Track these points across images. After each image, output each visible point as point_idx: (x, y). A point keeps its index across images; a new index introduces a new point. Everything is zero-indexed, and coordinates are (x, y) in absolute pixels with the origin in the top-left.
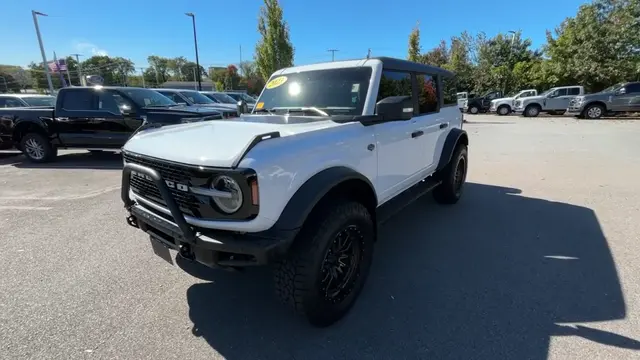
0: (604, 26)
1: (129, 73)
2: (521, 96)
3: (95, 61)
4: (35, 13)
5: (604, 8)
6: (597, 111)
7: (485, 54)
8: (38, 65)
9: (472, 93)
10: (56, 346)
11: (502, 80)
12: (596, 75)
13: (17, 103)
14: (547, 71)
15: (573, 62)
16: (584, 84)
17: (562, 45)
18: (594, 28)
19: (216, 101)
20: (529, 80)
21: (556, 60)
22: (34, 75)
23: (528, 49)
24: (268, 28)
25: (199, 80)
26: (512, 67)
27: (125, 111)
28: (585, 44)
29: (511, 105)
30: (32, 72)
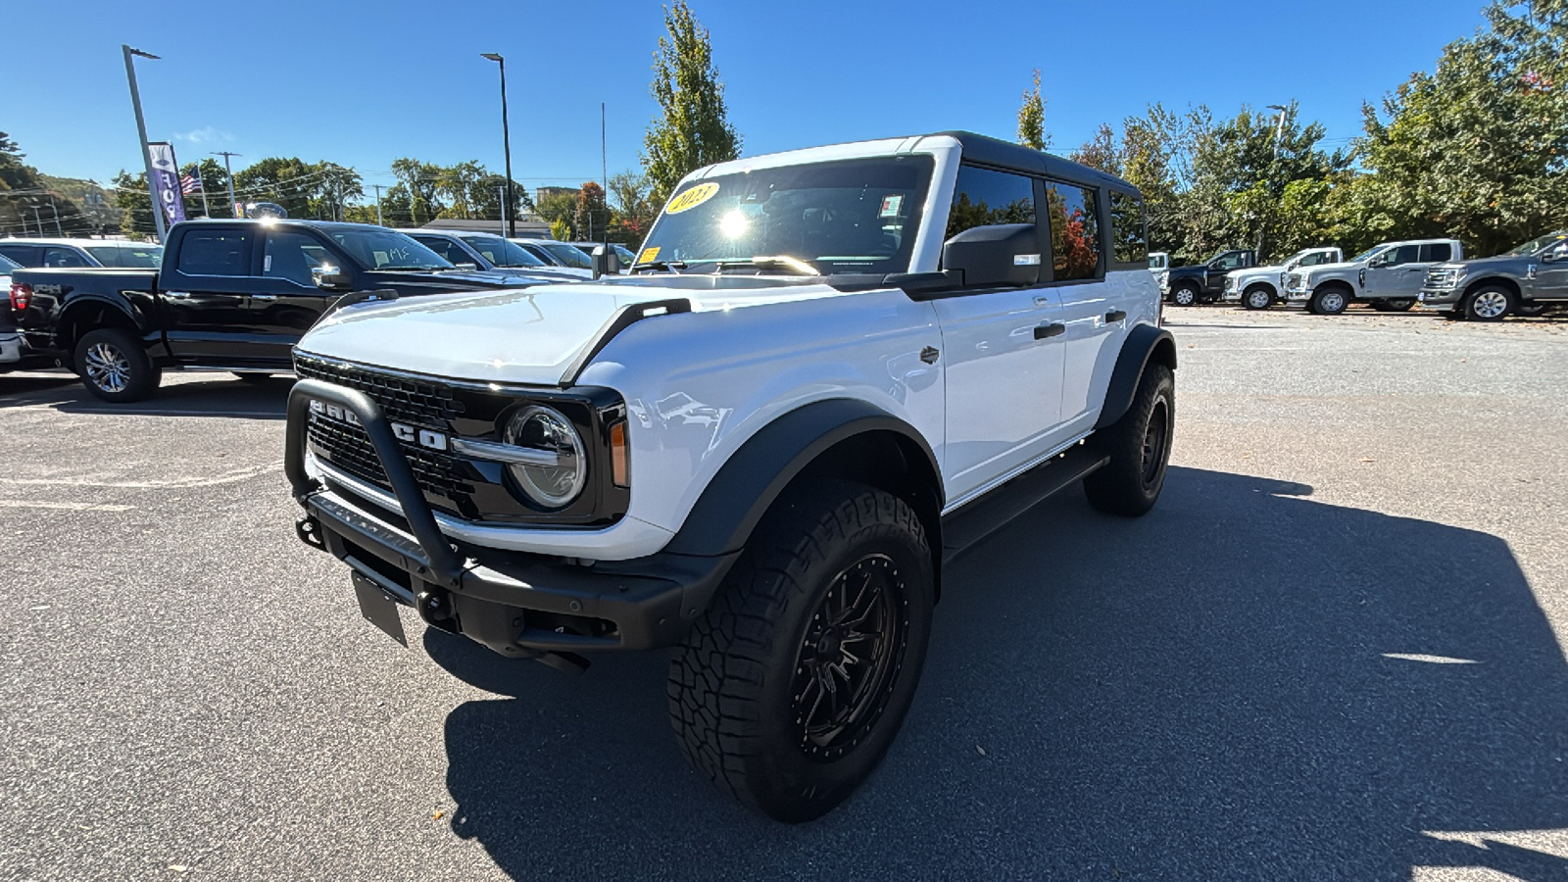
0: (1508, 93)
1: (348, 200)
2: (1301, 264)
3: (270, 170)
4: (128, 52)
5: (1506, 50)
6: (1498, 301)
7: (1210, 161)
8: (135, 178)
9: (1181, 254)
10: (96, 853)
11: (1253, 224)
12: (1492, 214)
13: (74, 257)
14: (1366, 204)
15: (1432, 181)
16: (1463, 236)
17: (1403, 139)
18: (1483, 99)
19: (549, 263)
20: (1320, 224)
21: (1387, 176)
22: (124, 199)
23: (1315, 148)
24: (677, 90)
25: (512, 216)
26: (1278, 192)
27: (327, 279)
28: (1462, 137)
29: (1276, 284)
30: (122, 195)
